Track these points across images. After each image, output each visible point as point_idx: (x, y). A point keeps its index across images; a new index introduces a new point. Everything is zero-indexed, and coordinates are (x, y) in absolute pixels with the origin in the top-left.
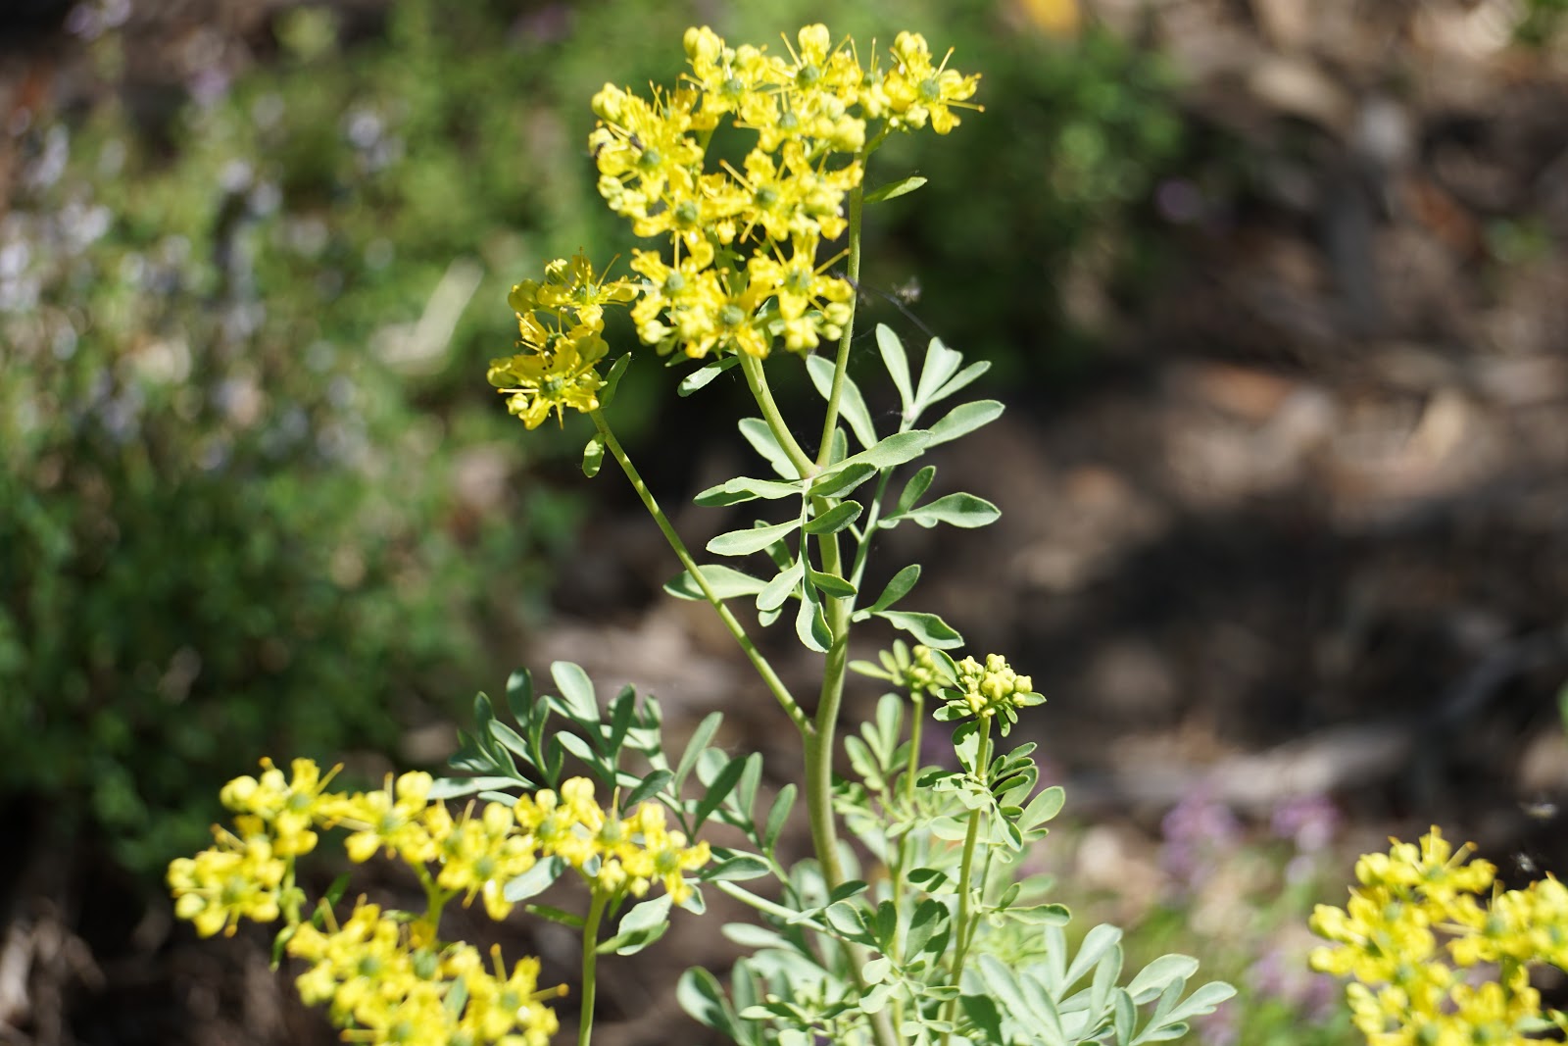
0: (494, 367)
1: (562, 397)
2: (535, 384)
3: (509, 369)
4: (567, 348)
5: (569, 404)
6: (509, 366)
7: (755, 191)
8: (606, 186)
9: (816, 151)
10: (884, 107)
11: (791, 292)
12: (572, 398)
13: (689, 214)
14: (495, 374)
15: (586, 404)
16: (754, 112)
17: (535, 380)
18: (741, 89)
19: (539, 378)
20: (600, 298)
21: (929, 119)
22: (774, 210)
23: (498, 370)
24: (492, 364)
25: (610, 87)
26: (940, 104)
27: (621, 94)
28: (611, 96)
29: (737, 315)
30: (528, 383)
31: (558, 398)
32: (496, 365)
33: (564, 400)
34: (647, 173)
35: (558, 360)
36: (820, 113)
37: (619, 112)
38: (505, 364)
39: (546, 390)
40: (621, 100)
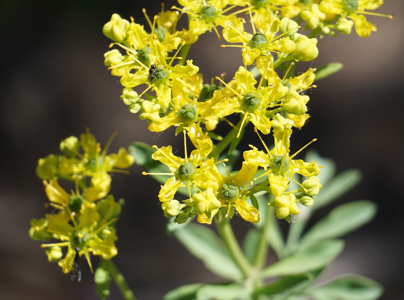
0: (34, 226)
1: (88, 247)
2: (67, 238)
3: (47, 228)
4: (89, 210)
5: (95, 253)
6: (46, 224)
7: (242, 97)
8: (127, 97)
9: (278, 60)
10: (321, 21)
11: (275, 173)
12: (96, 248)
13: (190, 114)
14: (36, 232)
15: (108, 252)
16: (232, 35)
17: (66, 235)
18: (214, 14)
19: (70, 234)
20: (105, 166)
21: (354, 28)
22: (258, 111)
23: (38, 228)
24: (32, 224)
25: (116, 17)
26: (359, 14)
27: (125, 21)
28: (117, 23)
29: (234, 191)
30: (63, 238)
31: (85, 248)
32: (36, 224)
33: (91, 250)
34: (158, 86)
35: (83, 219)
36: (280, 32)
37: (124, 35)
38: (42, 223)
39: (76, 242)
40: (126, 26)
